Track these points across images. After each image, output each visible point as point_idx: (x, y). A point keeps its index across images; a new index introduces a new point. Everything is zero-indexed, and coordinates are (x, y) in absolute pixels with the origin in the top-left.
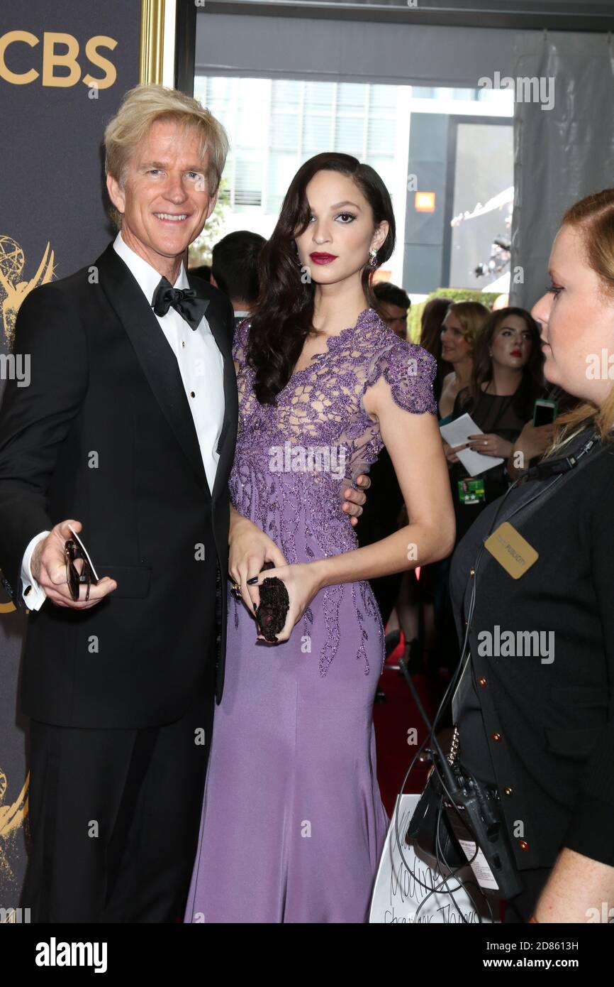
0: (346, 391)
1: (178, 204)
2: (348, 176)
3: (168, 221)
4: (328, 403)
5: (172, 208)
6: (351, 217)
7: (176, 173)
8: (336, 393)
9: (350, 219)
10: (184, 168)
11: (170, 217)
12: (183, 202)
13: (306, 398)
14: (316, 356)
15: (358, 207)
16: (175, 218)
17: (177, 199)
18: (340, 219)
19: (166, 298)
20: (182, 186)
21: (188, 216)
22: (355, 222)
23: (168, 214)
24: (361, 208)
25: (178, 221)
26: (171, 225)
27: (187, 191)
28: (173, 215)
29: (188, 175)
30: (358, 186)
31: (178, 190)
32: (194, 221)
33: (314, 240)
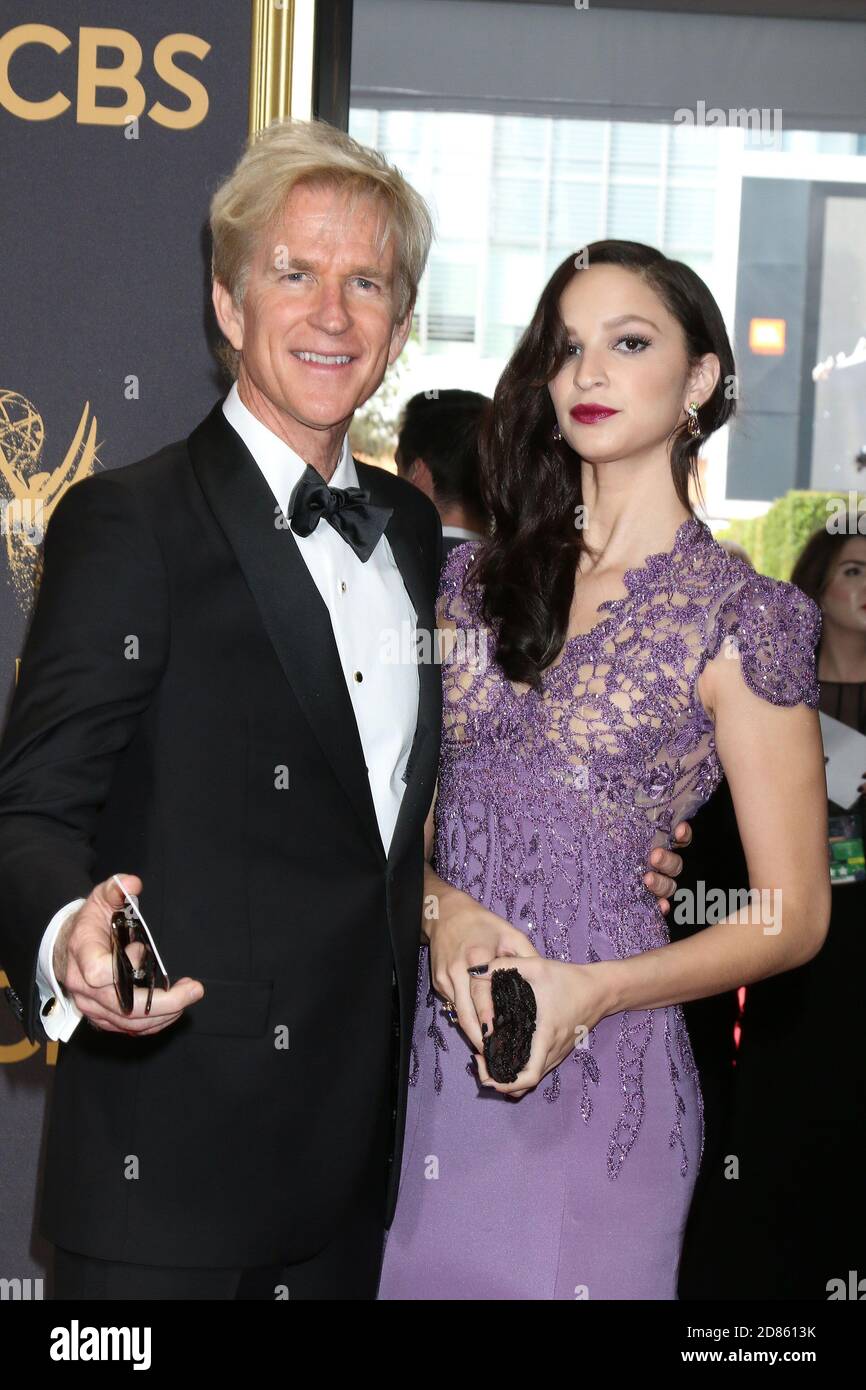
0: (669, 671)
1: (335, 334)
2: (637, 271)
3: (316, 365)
4: (639, 695)
5: (326, 344)
6: (641, 342)
7: (332, 280)
8: (651, 677)
9: (639, 346)
10: (347, 272)
11: (322, 359)
12: (343, 332)
13: (599, 687)
14: (606, 606)
15: (654, 325)
16: (330, 361)
17: (333, 325)
18: (623, 346)
19: (312, 502)
20: (344, 303)
21: (353, 358)
22: (649, 350)
23: (318, 353)
24: (660, 326)
25: (335, 366)
26: (323, 372)
27: (351, 313)
28: (327, 355)
29: (355, 283)
30: (654, 288)
31: (335, 311)
32: (364, 369)
33: (576, 383)
